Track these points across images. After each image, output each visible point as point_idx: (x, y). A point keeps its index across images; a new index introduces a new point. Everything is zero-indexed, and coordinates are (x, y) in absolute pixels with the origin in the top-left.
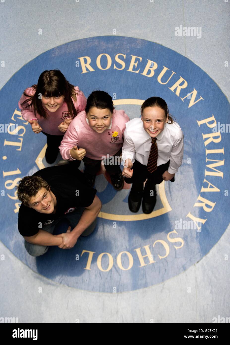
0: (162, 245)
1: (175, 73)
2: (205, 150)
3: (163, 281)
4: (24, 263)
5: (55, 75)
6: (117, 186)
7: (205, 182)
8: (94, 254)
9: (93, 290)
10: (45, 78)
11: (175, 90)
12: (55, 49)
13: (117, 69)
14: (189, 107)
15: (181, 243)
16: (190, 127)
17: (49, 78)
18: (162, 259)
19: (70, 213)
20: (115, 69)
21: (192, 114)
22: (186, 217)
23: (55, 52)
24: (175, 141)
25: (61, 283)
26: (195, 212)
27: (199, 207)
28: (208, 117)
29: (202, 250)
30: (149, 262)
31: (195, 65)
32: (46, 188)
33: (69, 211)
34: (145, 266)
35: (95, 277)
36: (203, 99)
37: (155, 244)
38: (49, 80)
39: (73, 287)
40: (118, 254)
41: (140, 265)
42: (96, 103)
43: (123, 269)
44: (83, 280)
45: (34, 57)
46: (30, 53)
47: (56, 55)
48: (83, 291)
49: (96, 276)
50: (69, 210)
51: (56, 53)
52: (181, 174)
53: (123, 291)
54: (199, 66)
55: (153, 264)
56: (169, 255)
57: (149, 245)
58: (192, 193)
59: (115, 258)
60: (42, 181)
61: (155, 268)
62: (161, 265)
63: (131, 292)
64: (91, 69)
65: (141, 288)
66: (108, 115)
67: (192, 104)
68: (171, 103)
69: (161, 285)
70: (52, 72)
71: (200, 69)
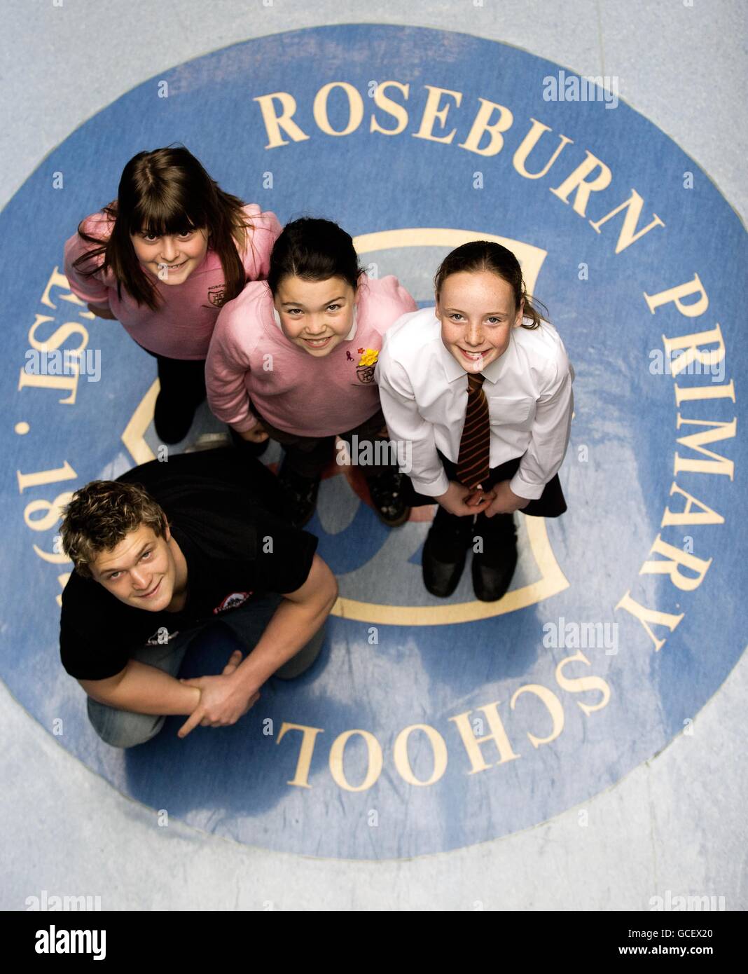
0: (539, 701)
1: (572, 142)
2: (673, 389)
3: (545, 818)
4: (91, 770)
5: (171, 163)
6: (388, 512)
7: (676, 494)
8: (318, 735)
9: (319, 852)
10: (138, 176)
11: (572, 196)
12: (178, 69)
13: (381, 134)
14: (619, 249)
15: (602, 694)
16: (624, 314)
17: (151, 174)
18: (539, 745)
19: (231, 610)
20: (376, 131)
21: (629, 272)
22: (616, 608)
23: (179, 80)
24: (543, 385)
25: (213, 831)
26: (644, 591)
27: (657, 574)
28: (680, 283)
29: (669, 714)
30: (499, 757)
31: (636, 113)
32: (153, 527)
33: (229, 604)
34: (485, 771)
35: (324, 810)
36: (663, 225)
37: (518, 699)
38: (151, 181)
39: (254, 843)
40: (398, 734)
41: (470, 767)
42: (296, 260)
43: (415, 782)
44: (285, 819)
45: (112, 99)
46: (97, 85)
47: (183, 90)
48: (285, 856)
49: (327, 806)
50: (228, 600)
51: (184, 83)
52: (597, 471)
53: (416, 855)
54: (648, 116)
55: (512, 763)
56: (562, 732)
57: (498, 702)
58: (633, 529)
59: (387, 746)
60: (144, 504)
61: (517, 775)
62: (539, 766)
63: (443, 857)
64: (298, 135)
65: (473, 843)
66: (339, 298)
67: (626, 238)
68: (559, 240)
69: (539, 831)
70: (163, 153)
71: (651, 125)
